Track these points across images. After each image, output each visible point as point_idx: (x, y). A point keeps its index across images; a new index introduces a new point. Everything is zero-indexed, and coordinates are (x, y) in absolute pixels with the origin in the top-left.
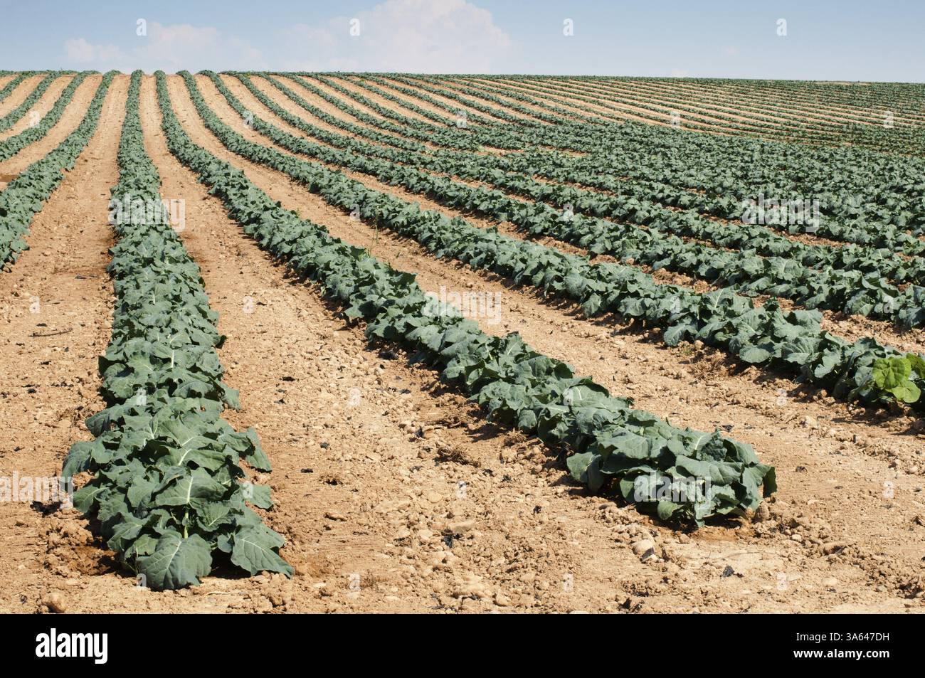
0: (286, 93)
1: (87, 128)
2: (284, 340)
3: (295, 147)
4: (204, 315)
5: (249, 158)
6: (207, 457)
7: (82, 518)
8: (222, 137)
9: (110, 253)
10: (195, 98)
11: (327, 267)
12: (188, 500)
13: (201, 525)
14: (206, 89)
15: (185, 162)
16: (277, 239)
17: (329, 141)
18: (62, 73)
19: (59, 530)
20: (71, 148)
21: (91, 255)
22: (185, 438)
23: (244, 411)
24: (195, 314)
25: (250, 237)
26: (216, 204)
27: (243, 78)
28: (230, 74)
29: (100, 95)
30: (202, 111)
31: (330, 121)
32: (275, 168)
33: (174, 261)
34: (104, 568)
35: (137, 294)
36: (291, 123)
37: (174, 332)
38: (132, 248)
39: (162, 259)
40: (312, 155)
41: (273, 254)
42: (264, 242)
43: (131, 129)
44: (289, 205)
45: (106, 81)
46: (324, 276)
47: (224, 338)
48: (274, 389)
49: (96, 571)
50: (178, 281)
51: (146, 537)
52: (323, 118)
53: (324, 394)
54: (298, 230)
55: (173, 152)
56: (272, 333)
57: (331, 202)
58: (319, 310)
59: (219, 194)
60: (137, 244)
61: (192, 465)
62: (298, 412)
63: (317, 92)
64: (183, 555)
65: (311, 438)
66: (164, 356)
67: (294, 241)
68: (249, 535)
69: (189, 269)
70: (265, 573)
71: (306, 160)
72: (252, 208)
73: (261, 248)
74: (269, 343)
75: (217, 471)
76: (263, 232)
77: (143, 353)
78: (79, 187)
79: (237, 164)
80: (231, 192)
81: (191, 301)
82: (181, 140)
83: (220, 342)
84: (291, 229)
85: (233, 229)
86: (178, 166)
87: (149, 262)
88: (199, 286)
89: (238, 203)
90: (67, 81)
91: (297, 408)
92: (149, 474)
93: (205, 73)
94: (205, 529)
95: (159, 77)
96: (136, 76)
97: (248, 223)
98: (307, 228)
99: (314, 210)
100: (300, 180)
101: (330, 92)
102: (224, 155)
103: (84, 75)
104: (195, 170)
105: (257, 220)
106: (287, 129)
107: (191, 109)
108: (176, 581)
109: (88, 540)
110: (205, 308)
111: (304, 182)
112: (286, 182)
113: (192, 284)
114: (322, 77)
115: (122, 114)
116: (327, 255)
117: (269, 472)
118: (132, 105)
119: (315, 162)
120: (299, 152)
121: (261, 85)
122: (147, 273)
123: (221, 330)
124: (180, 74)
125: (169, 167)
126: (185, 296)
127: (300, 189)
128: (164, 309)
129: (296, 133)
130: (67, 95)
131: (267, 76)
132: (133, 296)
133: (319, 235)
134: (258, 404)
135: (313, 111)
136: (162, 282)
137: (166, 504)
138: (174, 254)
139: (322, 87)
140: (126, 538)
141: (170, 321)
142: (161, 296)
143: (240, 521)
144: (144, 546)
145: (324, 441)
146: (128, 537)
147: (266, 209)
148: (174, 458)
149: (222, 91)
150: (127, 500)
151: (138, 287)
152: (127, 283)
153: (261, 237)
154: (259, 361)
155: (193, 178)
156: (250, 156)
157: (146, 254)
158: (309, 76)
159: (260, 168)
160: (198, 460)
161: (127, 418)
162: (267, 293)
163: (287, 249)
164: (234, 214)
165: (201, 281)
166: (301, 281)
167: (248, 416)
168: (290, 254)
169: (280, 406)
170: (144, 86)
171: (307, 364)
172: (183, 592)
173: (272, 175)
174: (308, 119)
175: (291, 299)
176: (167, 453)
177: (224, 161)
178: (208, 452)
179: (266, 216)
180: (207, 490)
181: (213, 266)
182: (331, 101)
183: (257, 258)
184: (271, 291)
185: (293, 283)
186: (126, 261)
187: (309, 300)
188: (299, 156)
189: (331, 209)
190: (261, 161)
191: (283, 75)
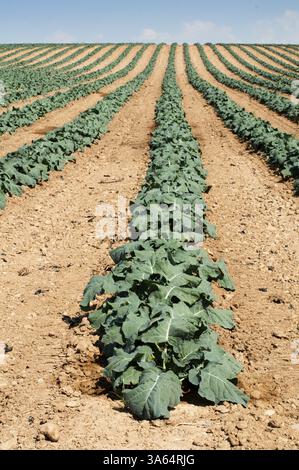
0: (248, 54)
1: (148, 71)
2: (245, 189)
3: (252, 81)
4: (199, 173)
5: (229, 86)
6: (187, 293)
7: (94, 334)
8: (215, 75)
9: (151, 135)
10: (203, 56)
11: (270, 144)
12: (167, 338)
13: (175, 361)
14: (208, 52)
15: (196, 88)
16: (243, 128)
17: (270, 78)
18: (137, 44)
19: (75, 347)
20: (139, 81)
21: (142, 136)
22: (173, 275)
23: (219, 239)
24: (193, 172)
25: (228, 126)
26: (211, 109)
27: (227, 47)
28: (220, 45)
29: (155, 54)
30: (206, 63)
31: (270, 68)
32: (242, 91)
33: (185, 140)
34: (100, 389)
35: (161, 159)
36: (251, 69)
37: (179, 185)
38: (163, 133)
39: (177, 139)
40: (261, 84)
41: (240, 136)
42: (235, 130)
43: (170, 71)
44: (249, 109)
45: (159, 48)
46: (269, 150)
47: (210, 187)
48: (239, 222)
49: (94, 391)
50: (185, 152)
51: (132, 369)
52: (267, 66)
53: (270, 227)
54: (254, 124)
55: (190, 82)
56: (238, 183)
57: (271, 109)
58: (265, 169)
59: (212, 104)
60: (165, 130)
61: (175, 300)
62: (253, 240)
63: (264, 54)
64: (159, 390)
65: (262, 262)
66: (169, 202)
67: (252, 129)
68: (214, 369)
69: (193, 144)
70: (225, 403)
71: (257, 87)
72: (229, 111)
73: (234, 133)
74: (236, 190)
75: (194, 304)
76: (235, 124)
77: (156, 201)
78: (141, 100)
79: (222, 89)
80: (219, 102)
81: (191, 164)
82: (194, 77)
83: (207, 190)
84: (250, 122)
85: (219, 122)
86: (192, 89)
87: (169, 140)
88: (198, 155)
89: (222, 109)
90: (140, 47)
91: (253, 237)
92: (141, 310)
93: (208, 44)
94: (179, 365)
95: (185, 46)
96: (174, 46)
97: (227, 119)
98: (259, 122)
99: (262, 113)
100: (254, 97)
101: (271, 54)
102: (216, 84)
103: (148, 45)
104: (201, 92)
105: (232, 117)
106: (249, 72)
107: (201, 61)
108: (152, 413)
109: (95, 356)
110: (199, 168)
111: (257, 98)
112: (248, 98)
113: (193, 154)
114: (266, 46)
115: (166, 64)
116: (270, 138)
117: (233, 291)
118: (171, 60)
119: (262, 88)
120: (254, 83)
121: (235, 50)
122: (169, 147)
123: (208, 182)
124: (196, 45)
125: (188, 90)
126: (189, 161)
127: (255, 102)
128: (175, 169)
129: (253, 74)
130: (139, 55)
131: (239, 46)
132: (159, 160)
133: (266, 126)
134: (228, 234)
135: (262, 63)
136: (176, 152)
137: (149, 341)
138: (185, 136)
139: (266, 51)
140: (115, 370)
141: (176, 178)
142: (173, 161)
143: (207, 356)
144: (131, 377)
145: (270, 265)
146: (117, 370)
147: (237, 111)
148: (162, 293)
149: (217, 53)
150: (121, 332)
151: (161, 155)
152: (156, 152)
153: (234, 127)
154: (230, 202)
155: (199, 95)
156: (230, 85)
157: (169, 136)
158: (260, 46)
159: (235, 91)
160: (179, 295)
161: (136, 252)
162: (236, 158)
163: (248, 133)
164: (220, 114)
165: (200, 151)
166: (255, 152)
167: (222, 242)
168: (250, 137)
169: (242, 236)
170: (177, 50)
171: (259, 205)
172: (157, 422)
173: (241, 94)
174: (259, 67)
175: (250, 162)
176: (157, 289)
177: (216, 86)
178: (187, 290)
179: (237, 115)
180: (182, 331)
181: (207, 142)
182: (271, 58)
183: (231, 138)
184: (239, 157)
185: (251, 153)
186: (159, 139)
187: (260, 163)
188: (254, 86)
189: (271, 112)
190: (235, 88)
191: (247, 45)
